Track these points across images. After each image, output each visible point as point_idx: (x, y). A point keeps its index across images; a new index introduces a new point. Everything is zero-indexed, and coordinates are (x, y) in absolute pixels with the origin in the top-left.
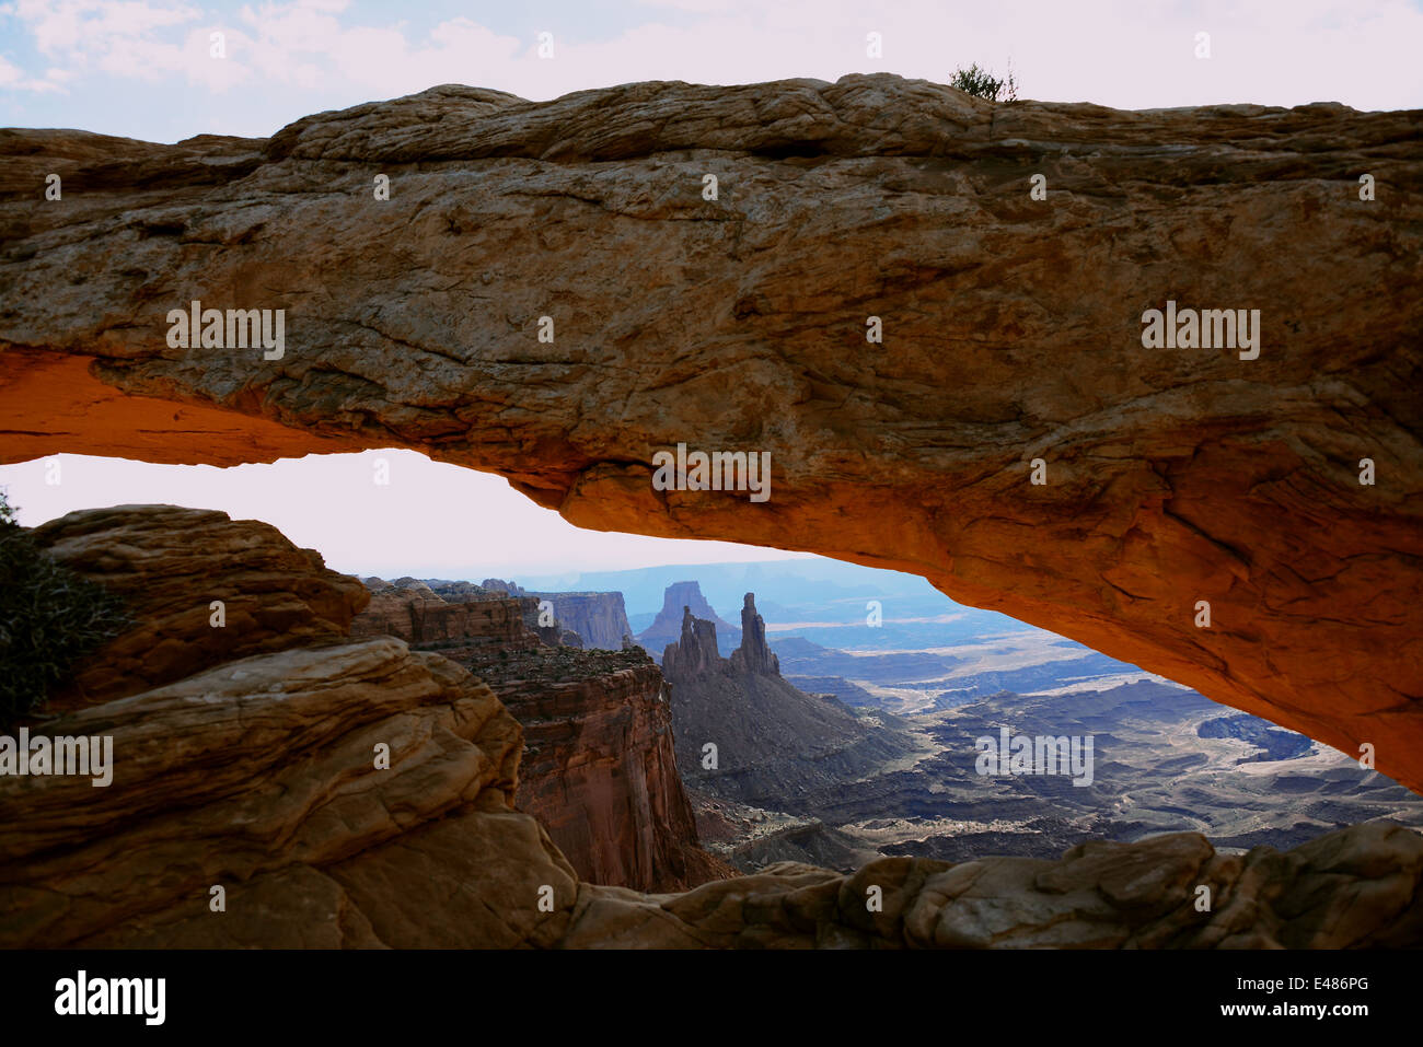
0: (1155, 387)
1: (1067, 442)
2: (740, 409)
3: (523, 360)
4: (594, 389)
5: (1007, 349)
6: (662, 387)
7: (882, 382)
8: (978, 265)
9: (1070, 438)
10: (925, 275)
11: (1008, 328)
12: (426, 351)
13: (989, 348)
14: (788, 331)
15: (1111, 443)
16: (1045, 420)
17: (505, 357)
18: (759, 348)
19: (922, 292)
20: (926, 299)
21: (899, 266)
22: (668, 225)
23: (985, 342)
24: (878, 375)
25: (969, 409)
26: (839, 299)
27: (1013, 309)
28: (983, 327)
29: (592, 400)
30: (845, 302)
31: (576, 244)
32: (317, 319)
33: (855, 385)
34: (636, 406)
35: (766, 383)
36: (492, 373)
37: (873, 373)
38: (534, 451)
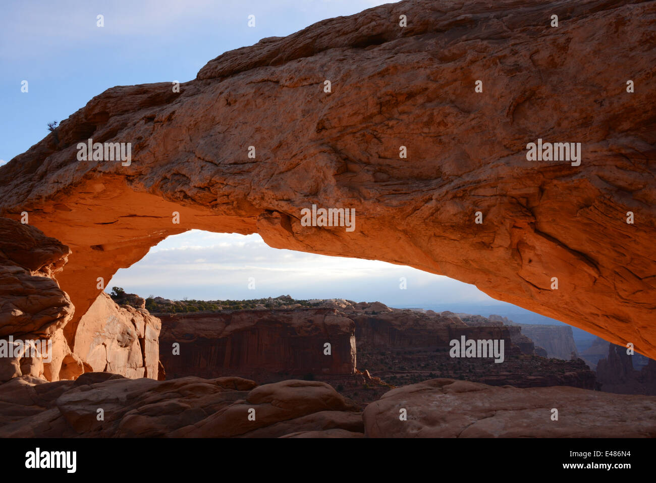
0: (512, 151)
1: (459, 187)
3: (238, 163)
4: (258, 175)
5: (440, 136)
6: (287, 171)
7: (381, 161)
8: (426, 89)
9: (461, 185)
10: (401, 98)
11: (439, 124)
12: (206, 161)
13: (431, 137)
14: (338, 137)
15: (484, 187)
16: (449, 175)
17: (232, 162)
18: (325, 148)
19: (401, 108)
20: (403, 113)
21: (387, 95)
22: (300, 89)
23: (429, 133)
24: (380, 157)
25: (421, 172)
26: (361, 117)
27: (441, 112)
28: (427, 124)
29: (256, 179)
30: (364, 118)
31: (267, 104)
32: (185, 151)
33: (368, 164)
34: (273, 181)
35: (323, 165)
36: (224, 169)
37: (377, 156)
38: (238, 206)
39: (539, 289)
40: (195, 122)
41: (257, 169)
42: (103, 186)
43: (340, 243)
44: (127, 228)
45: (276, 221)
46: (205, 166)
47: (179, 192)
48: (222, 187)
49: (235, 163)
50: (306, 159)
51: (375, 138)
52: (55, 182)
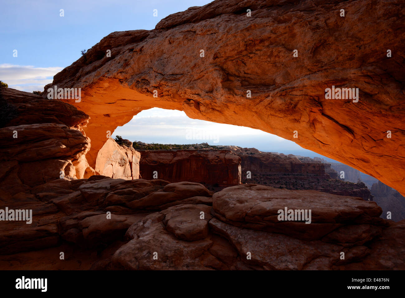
0: (312, 72)
1: (283, 90)
2: (211, 84)
3: (174, 74)
4: (183, 81)
5: (276, 63)
6: (198, 79)
7: (245, 75)
8: (270, 38)
9: (285, 89)
10: (257, 42)
11: (276, 56)
12: (158, 73)
13: (271, 63)
14: (224, 62)
15: (296, 91)
16: (279, 84)
17: (171, 74)
18: (217, 68)
19: (257, 48)
20: (257, 50)
21: (250, 40)
22: (206, 36)
23: (270, 61)
24: (245, 73)
25: (265, 82)
26: (236, 52)
27: (277, 50)
28: (270, 56)
29: (182, 83)
30: (238, 52)
31: (189, 43)
32: (148, 67)
33: (238, 77)
34: (191, 84)
35: (216, 77)
36: (167, 78)
37: (244, 73)
38: (173, 97)
39: (324, 144)
40: (153, 52)
41: (183, 78)
42: (108, 84)
43: (224, 117)
44: (121, 106)
45: (192, 105)
46: (158, 75)
47: (145, 88)
48: (165, 87)
49: (172, 75)
50: (207, 73)
51: (243, 63)
52: (84, 82)
